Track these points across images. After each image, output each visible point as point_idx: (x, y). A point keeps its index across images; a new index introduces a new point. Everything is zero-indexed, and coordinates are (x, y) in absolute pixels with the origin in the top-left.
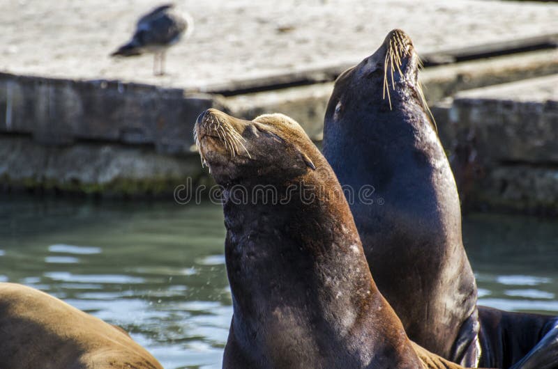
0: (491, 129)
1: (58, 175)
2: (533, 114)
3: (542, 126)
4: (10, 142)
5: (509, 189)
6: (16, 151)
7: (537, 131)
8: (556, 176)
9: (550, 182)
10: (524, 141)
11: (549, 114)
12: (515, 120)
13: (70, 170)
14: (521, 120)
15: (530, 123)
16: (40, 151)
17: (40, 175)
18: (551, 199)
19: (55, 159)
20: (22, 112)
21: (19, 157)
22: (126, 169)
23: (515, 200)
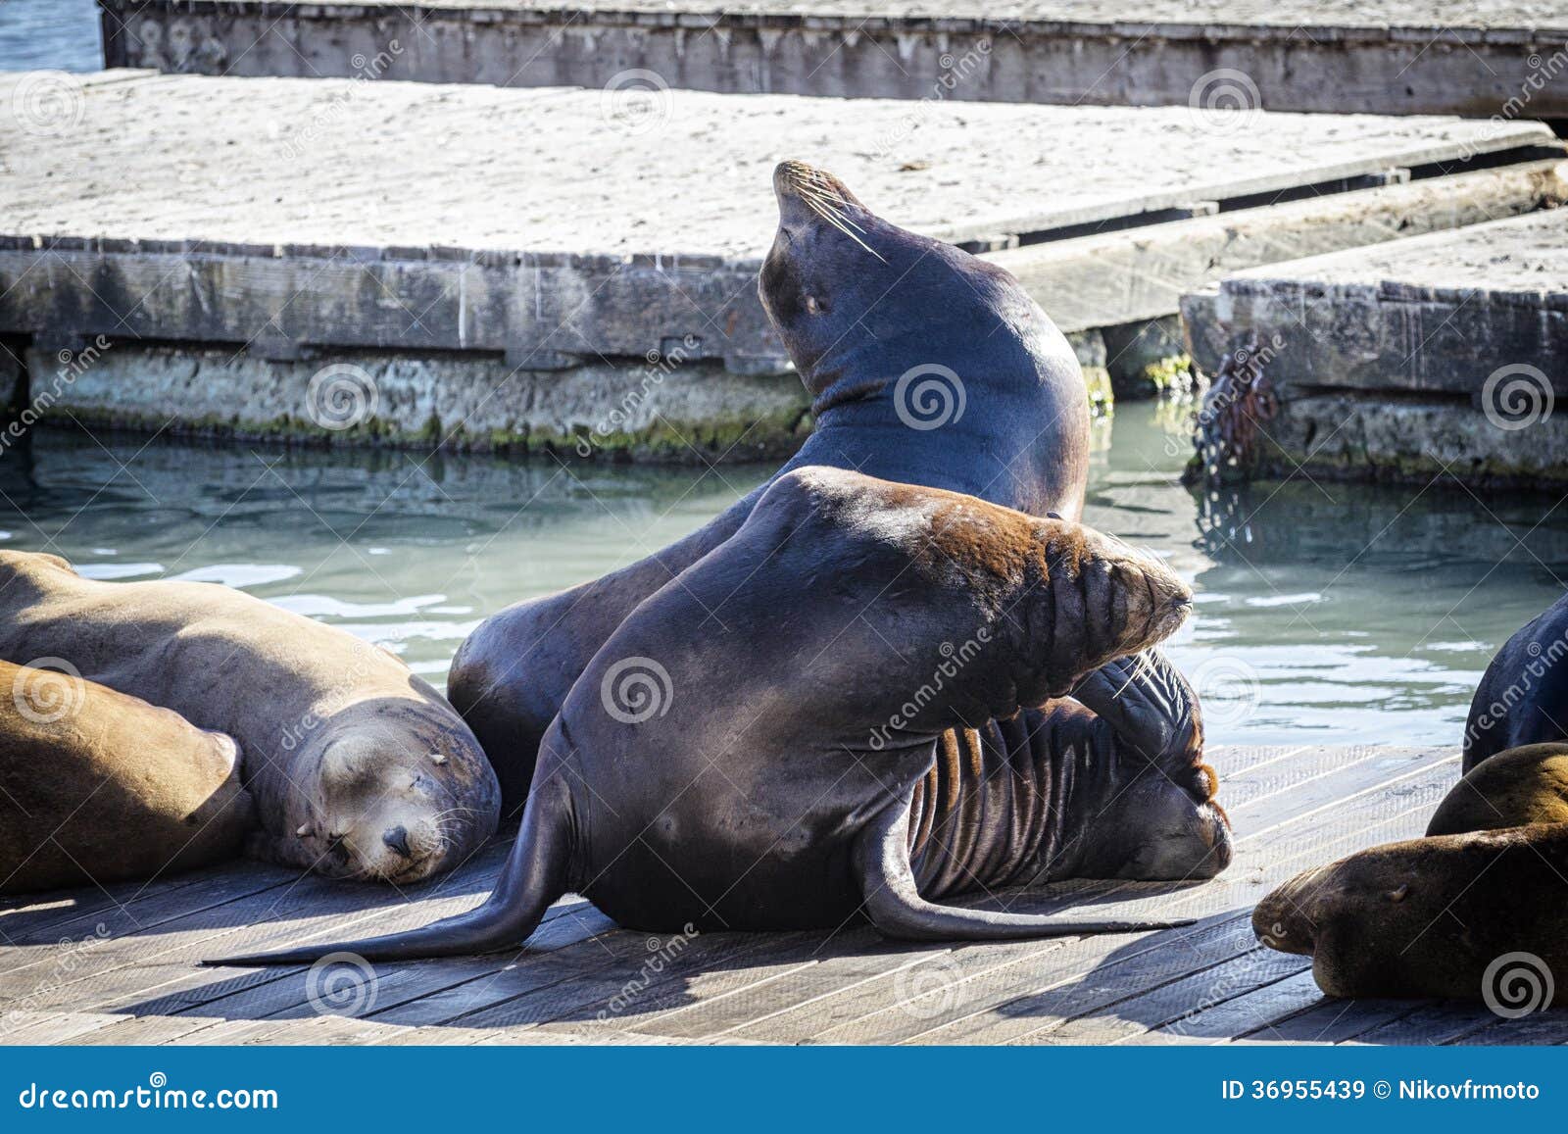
0: (1286, 332)
1: (551, 420)
2: (1358, 305)
3: (1373, 326)
4: (466, 367)
5: (1320, 435)
6: (477, 383)
7: (1366, 334)
8: (1402, 413)
9: (1390, 421)
10: (1343, 352)
11: (1385, 305)
12: (1328, 316)
13: (573, 412)
14: (1337, 316)
15: (1354, 320)
16: (519, 380)
17: (521, 421)
18: (1392, 453)
19: (547, 394)
20: (486, 313)
21: (482, 393)
22: (674, 406)
23: (1330, 454)
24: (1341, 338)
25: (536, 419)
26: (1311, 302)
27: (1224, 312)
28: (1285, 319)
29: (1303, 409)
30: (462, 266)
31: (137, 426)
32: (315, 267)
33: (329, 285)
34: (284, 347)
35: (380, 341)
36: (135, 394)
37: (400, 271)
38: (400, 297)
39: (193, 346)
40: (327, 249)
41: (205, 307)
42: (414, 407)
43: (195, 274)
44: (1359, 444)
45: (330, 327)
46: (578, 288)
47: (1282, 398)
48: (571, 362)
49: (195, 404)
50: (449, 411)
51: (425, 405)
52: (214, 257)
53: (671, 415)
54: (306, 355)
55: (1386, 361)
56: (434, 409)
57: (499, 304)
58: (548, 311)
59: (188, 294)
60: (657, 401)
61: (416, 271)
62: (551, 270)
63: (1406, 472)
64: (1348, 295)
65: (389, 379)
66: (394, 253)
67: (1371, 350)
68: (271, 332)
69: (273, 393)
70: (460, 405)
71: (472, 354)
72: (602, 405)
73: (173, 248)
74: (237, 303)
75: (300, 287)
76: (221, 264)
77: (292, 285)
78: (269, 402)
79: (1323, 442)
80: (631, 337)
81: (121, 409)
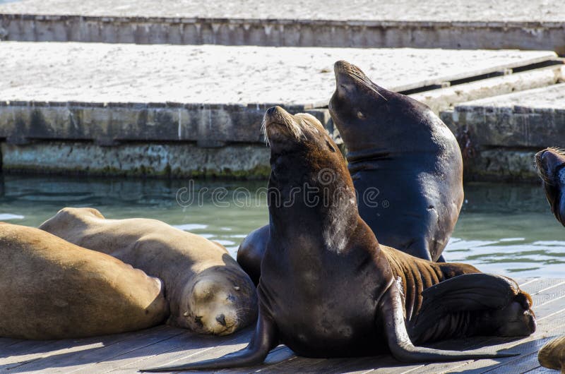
0: (479, 125)
1: (215, 166)
2: (505, 115)
3: (511, 122)
4: (181, 147)
5: (492, 164)
6: (185, 153)
7: (508, 126)
8: (522, 155)
9: (518, 159)
10: (500, 132)
11: (515, 115)
12: (494, 119)
13: (224, 163)
14: (498, 119)
15: (504, 121)
16: (202, 152)
17: (203, 167)
18: (518, 170)
19: (213, 157)
20: (189, 127)
21: (187, 156)
22: (264, 160)
23: (496, 171)
24: (499, 127)
25: (209, 166)
26: (488, 114)
27: (456, 118)
28: (478, 120)
29: (485, 154)
30: (180, 110)
31: (48, 172)
32: (120, 111)
33: (126, 117)
34: (108, 141)
35: (147, 138)
36: (47, 160)
37: (155, 112)
38: (155, 121)
39: (70, 141)
40: (125, 104)
41: (76, 126)
42: (160, 163)
43: (72, 114)
44: (506, 167)
45: (126, 133)
46: (226, 117)
47: (477, 150)
48: (222, 144)
49: (71, 162)
50: (174, 164)
51: (164, 162)
52: (79, 108)
53: (263, 164)
54: (116, 144)
55: (516, 136)
56: (168, 163)
57: (194, 124)
58: (214, 125)
59: (69, 122)
60: (257, 158)
61: (161, 111)
62: (215, 110)
63: (524, 177)
64: (502, 111)
65: (150, 152)
66: (152, 105)
67: (511, 131)
68: (103, 135)
69: (103, 158)
70: (178, 161)
71: (184, 142)
72: (236, 161)
73: (63, 104)
74: (89, 125)
75: (115, 118)
76: (82, 111)
77: (111, 118)
78: (101, 162)
79: (492, 166)
80: (247, 135)
81: (41, 165)
